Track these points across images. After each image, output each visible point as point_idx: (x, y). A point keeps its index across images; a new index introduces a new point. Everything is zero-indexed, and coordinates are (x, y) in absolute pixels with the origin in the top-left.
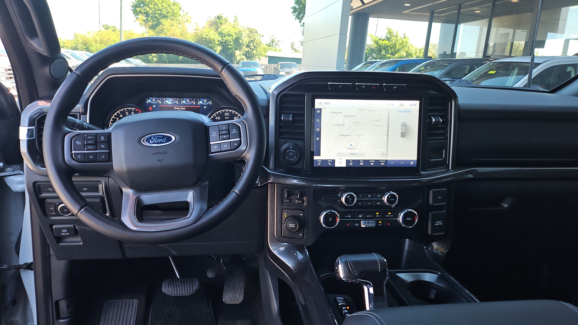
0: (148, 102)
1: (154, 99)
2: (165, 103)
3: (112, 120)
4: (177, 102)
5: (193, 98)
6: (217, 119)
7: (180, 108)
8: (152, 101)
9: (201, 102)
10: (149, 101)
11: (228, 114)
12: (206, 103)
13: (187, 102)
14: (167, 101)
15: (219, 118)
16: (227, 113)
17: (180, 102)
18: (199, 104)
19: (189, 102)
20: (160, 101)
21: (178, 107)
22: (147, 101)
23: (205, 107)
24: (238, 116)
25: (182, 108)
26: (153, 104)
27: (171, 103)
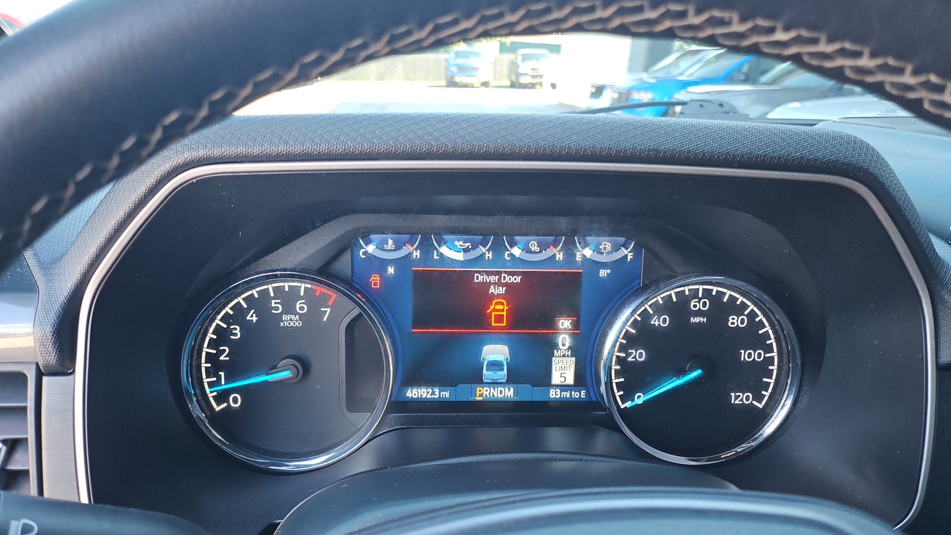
0: (365, 253)
1: (390, 242)
2: (435, 257)
3: (213, 333)
4: (488, 250)
5: (557, 234)
6: (657, 323)
7: (499, 279)
8: (380, 247)
9: (588, 252)
10: (371, 249)
11: (704, 304)
12: (608, 253)
13: (529, 252)
14: (444, 250)
15: (664, 321)
16: (700, 299)
17: (498, 248)
18: (578, 258)
19: (537, 249)
20: (416, 249)
21: (489, 274)
22: (362, 251)
23: (603, 273)
24: (746, 313)
25: (507, 279)
26: (384, 263)
27: (460, 256)
